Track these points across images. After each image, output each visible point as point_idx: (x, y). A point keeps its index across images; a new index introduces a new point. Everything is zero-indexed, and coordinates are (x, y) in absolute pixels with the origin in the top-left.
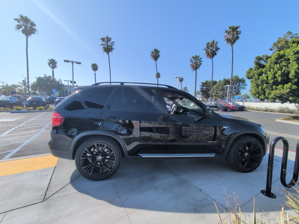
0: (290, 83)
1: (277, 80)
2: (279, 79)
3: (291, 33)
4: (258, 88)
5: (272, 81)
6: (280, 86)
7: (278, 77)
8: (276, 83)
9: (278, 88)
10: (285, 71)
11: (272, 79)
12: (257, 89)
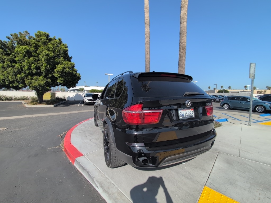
0: (42, 76)
1: (32, 72)
2: (34, 71)
3: (29, 34)
4: (16, 76)
5: (28, 71)
6: (35, 77)
7: (33, 69)
8: (32, 75)
9: (33, 78)
10: (37, 65)
11: (28, 70)
12: (14, 77)
